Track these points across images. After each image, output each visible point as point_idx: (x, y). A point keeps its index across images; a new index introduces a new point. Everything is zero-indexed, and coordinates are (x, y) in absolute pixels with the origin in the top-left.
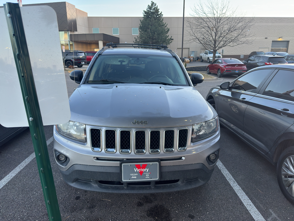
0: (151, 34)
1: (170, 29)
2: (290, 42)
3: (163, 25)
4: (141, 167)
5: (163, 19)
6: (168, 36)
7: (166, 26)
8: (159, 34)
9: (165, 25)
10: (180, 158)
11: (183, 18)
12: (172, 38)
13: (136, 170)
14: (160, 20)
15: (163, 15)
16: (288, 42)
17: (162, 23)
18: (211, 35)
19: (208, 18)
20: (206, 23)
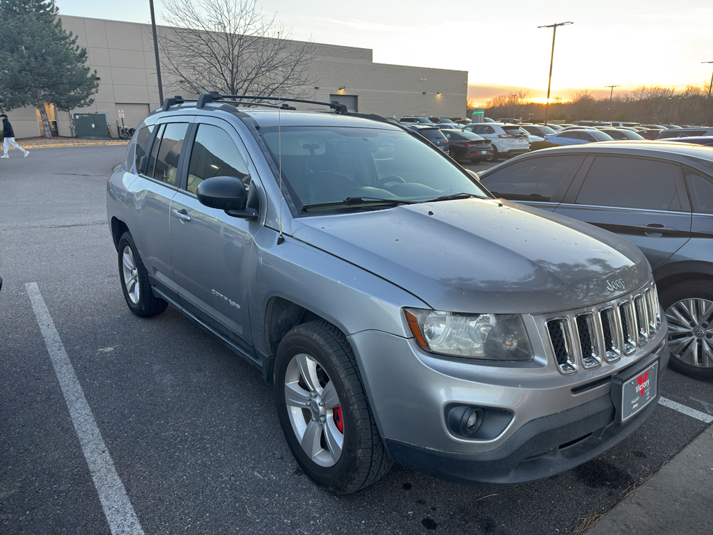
0: (33, 59)
1: (87, 51)
2: (359, 98)
3: (65, 38)
5: (60, 20)
6: (89, 69)
7: (74, 42)
8: (58, 63)
9: (72, 38)
11: (151, 28)
12: (98, 76)
14: (52, 21)
15: (57, 9)
16: (356, 97)
17: (60, 31)
18: (222, 74)
19: (207, 32)
20: (207, 45)
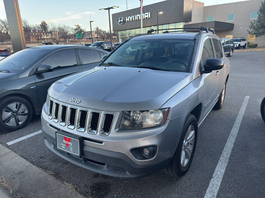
4: (67, 140)
10: (101, 142)
13: (64, 141)
